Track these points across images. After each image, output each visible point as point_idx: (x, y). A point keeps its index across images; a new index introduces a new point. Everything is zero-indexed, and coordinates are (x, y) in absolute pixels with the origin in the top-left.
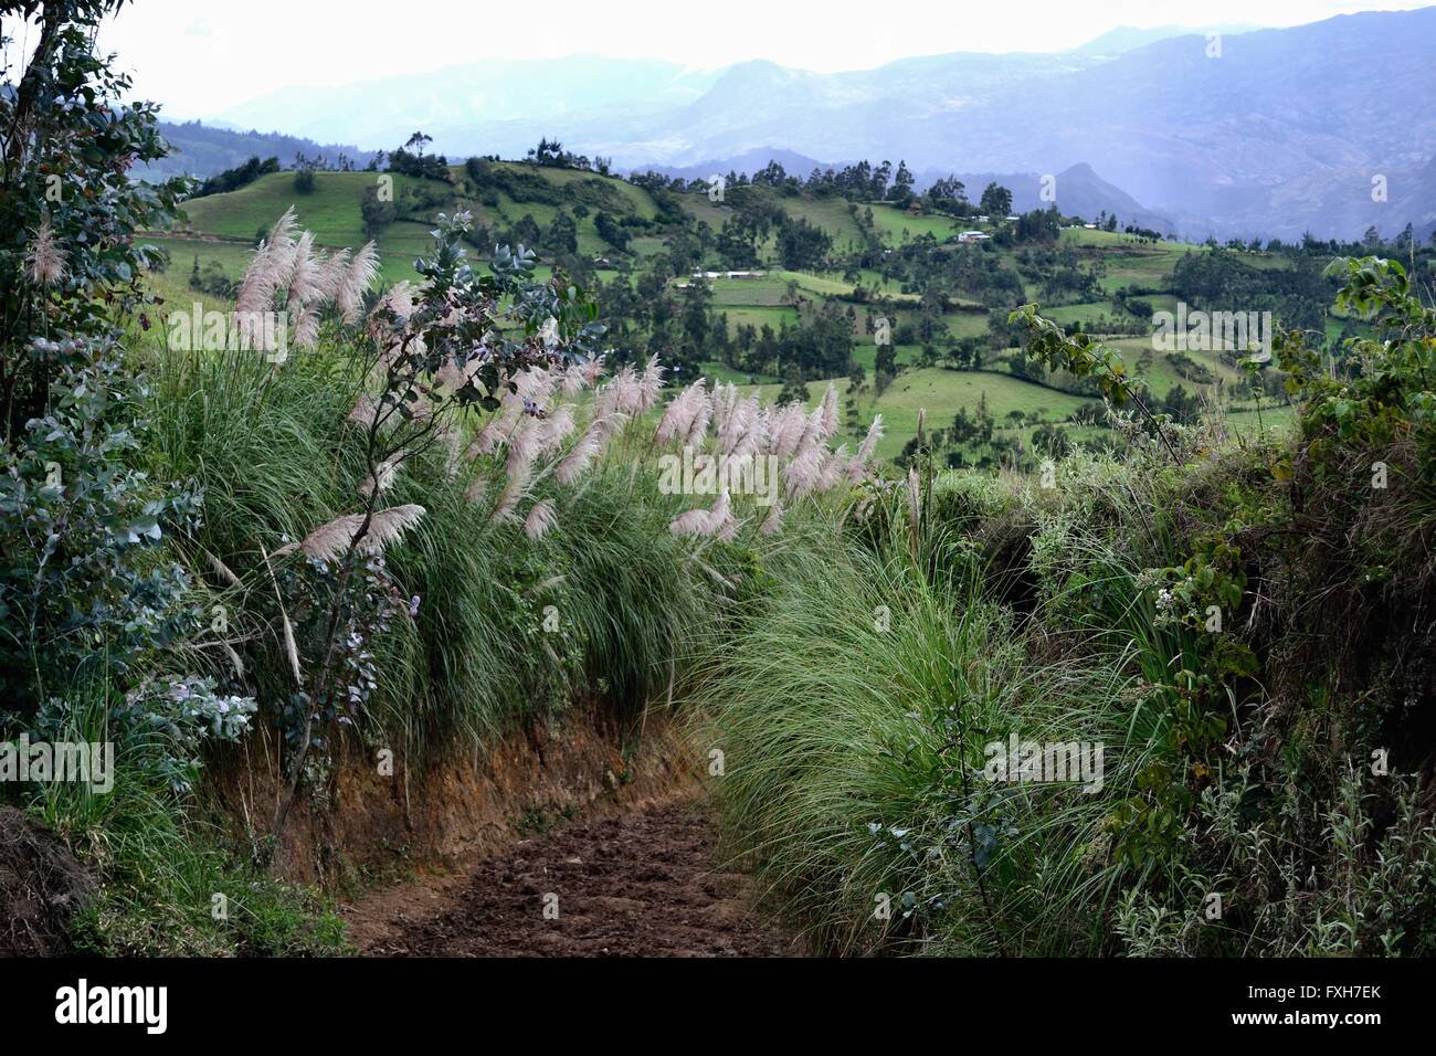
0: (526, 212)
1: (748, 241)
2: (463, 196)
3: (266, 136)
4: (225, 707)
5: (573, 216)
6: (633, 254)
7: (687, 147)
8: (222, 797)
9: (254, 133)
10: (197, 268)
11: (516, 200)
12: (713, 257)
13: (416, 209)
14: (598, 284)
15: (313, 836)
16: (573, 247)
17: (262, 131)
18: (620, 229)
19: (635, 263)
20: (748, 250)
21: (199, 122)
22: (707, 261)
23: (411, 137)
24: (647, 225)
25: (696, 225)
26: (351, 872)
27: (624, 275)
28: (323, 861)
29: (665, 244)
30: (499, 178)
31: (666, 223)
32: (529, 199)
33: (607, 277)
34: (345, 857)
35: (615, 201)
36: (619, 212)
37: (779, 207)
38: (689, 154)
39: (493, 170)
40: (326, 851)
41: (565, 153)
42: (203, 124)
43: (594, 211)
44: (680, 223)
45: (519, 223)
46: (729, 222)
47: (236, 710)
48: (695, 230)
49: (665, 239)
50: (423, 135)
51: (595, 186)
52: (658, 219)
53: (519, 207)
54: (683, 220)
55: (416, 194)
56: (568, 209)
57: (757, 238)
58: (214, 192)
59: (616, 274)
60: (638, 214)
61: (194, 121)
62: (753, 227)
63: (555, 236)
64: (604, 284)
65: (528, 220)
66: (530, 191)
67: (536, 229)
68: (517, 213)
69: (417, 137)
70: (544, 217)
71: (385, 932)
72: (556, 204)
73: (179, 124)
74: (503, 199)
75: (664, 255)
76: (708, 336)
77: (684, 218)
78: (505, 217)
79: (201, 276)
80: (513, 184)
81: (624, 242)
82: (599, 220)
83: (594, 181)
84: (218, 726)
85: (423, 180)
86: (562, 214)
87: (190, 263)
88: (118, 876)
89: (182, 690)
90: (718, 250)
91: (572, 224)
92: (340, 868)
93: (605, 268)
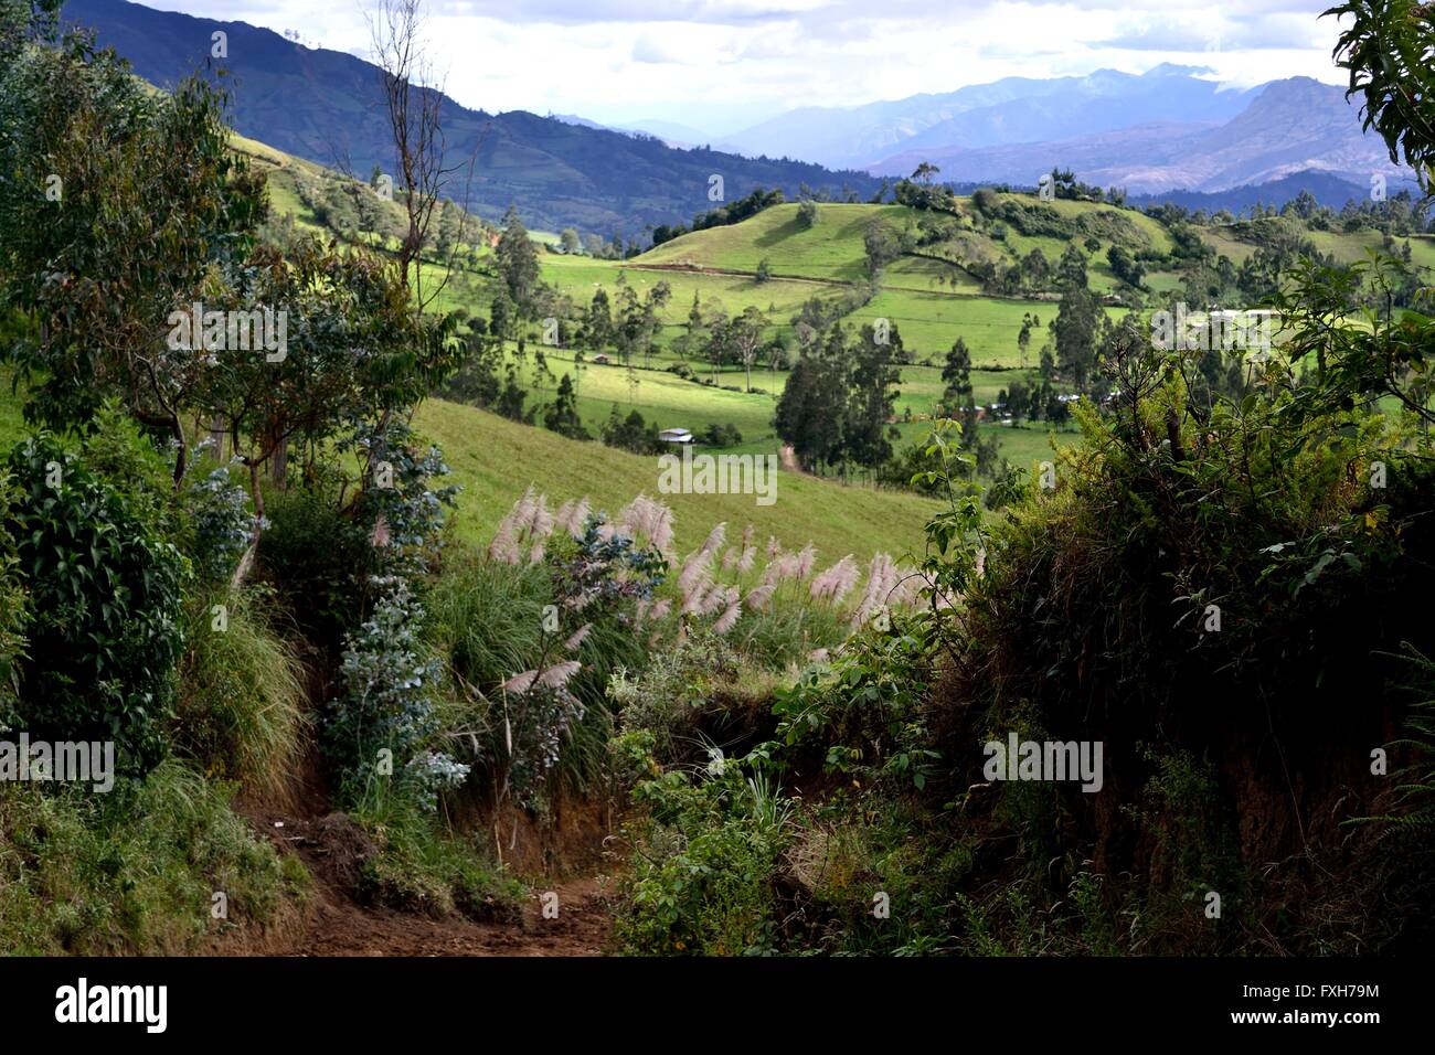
0: (1036, 246)
1: (1271, 277)
2: (969, 229)
3: (777, 161)
4: (454, 769)
5: (1084, 250)
6: (1146, 290)
7: (1219, 170)
8: (482, 818)
9: (763, 158)
10: (697, 302)
11: (1024, 233)
12: (1234, 294)
13: (921, 243)
14: (1108, 322)
15: (542, 844)
16: (1083, 281)
17: (771, 156)
18: (1134, 263)
19: (1149, 300)
20: (1270, 288)
21: (708, 147)
22: (1226, 300)
23: (916, 168)
24: (1163, 260)
25: (1216, 259)
26: (566, 867)
27: (1135, 313)
28: (547, 858)
29: (1181, 280)
30: (1007, 210)
31: (1184, 257)
32: (1038, 233)
33: (1116, 315)
34: (563, 858)
35: (1129, 234)
36: (1133, 246)
37: (1307, 240)
38: (1220, 179)
39: (1002, 202)
40: (549, 853)
41: (1078, 184)
42: (712, 149)
43: (1107, 245)
44: (1200, 258)
45: (1027, 258)
46: (1252, 258)
47: (459, 771)
48: (1215, 265)
49: (1182, 274)
50: (930, 165)
51: (1110, 219)
52: (1175, 253)
53: (1028, 240)
54: (1202, 254)
55: (920, 226)
56: (1079, 243)
57: (1280, 275)
58: (717, 225)
59: (1126, 312)
60: (1153, 248)
61: (703, 147)
62: (1276, 263)
63: (1064, 271)
64: (1114, 323)
65: (1036, 254)
66: (1041, 224)
67: (1045, 264)
68: (1025, 246)
69: (923, 168)
70: (1053, 251)
71: (576, 900)
72: (1066, 238)
73: (688, 149)
74: (1011, 233)
75: (1179, 292)
76: (1223, 379)
77: (1203, 251)
78: (1012, 252)
79: (701, 311)
80: (1022, 216)
81: (1137, 278)
82: (1112, 255)
83: (1108, 213)
84: (449, 779)
85: (929, 214)
86: (1073, 248)
87: (690, 296)
88: (390, 848)
89: (433, 760)
90: (1238, 287)
91: (1083, 258)
92: (558, 864)
93: (1117, 305)
